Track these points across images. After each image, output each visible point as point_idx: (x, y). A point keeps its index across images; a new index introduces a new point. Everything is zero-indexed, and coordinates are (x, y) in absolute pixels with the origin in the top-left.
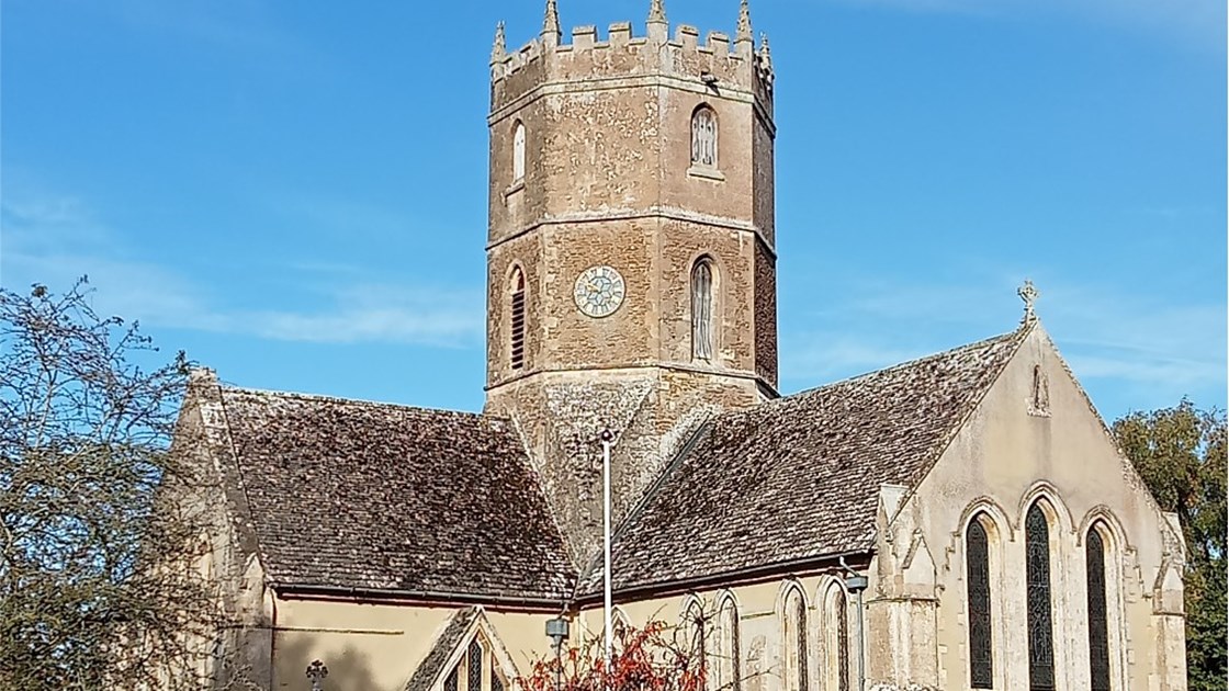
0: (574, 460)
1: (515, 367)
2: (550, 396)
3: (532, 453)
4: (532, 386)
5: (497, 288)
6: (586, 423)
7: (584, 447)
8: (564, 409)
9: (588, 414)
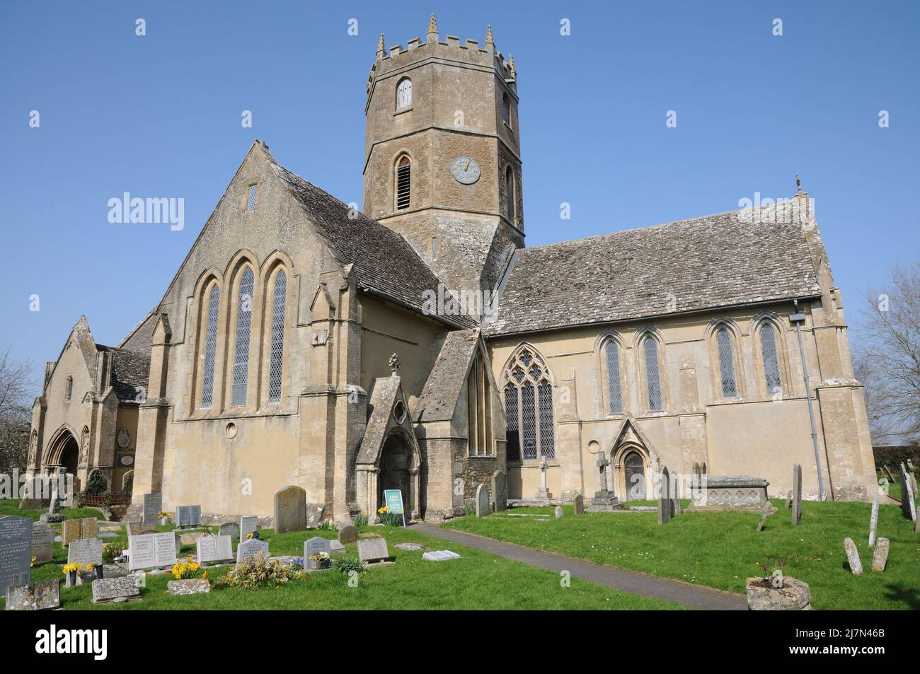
0: (466, 257)
1: (399, 208)
2: (440, 222)
3: (423, 255)
4: (422, 217)
5: (384, 164)
6: (466, 239)
7: (470, 252)
8: (451, 230)
9: (467, 234)
